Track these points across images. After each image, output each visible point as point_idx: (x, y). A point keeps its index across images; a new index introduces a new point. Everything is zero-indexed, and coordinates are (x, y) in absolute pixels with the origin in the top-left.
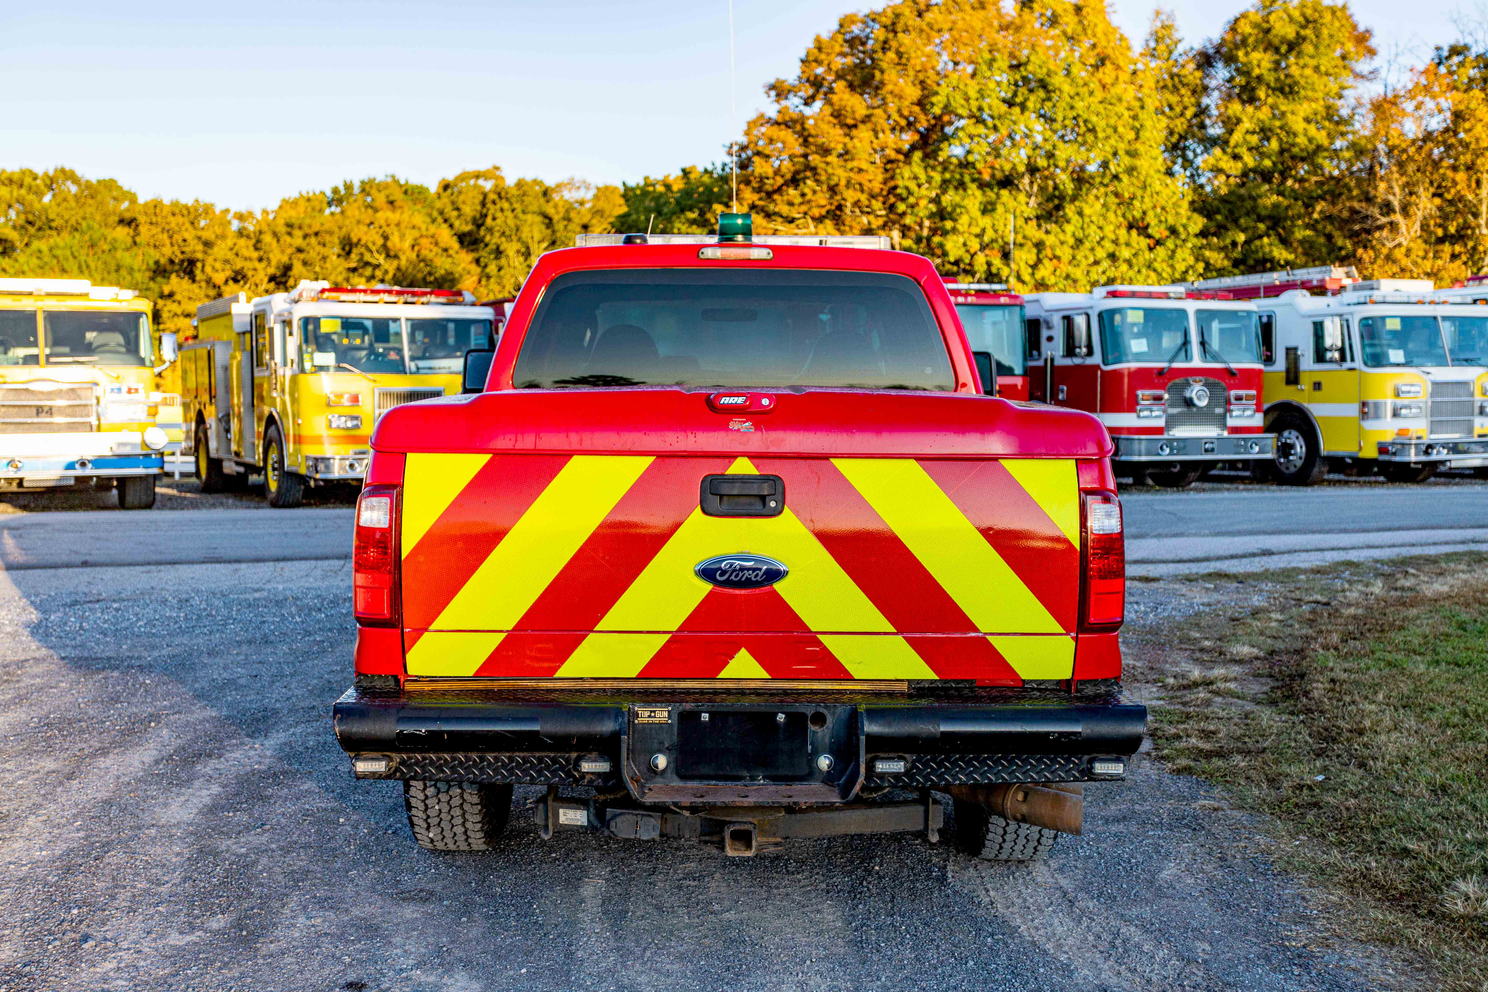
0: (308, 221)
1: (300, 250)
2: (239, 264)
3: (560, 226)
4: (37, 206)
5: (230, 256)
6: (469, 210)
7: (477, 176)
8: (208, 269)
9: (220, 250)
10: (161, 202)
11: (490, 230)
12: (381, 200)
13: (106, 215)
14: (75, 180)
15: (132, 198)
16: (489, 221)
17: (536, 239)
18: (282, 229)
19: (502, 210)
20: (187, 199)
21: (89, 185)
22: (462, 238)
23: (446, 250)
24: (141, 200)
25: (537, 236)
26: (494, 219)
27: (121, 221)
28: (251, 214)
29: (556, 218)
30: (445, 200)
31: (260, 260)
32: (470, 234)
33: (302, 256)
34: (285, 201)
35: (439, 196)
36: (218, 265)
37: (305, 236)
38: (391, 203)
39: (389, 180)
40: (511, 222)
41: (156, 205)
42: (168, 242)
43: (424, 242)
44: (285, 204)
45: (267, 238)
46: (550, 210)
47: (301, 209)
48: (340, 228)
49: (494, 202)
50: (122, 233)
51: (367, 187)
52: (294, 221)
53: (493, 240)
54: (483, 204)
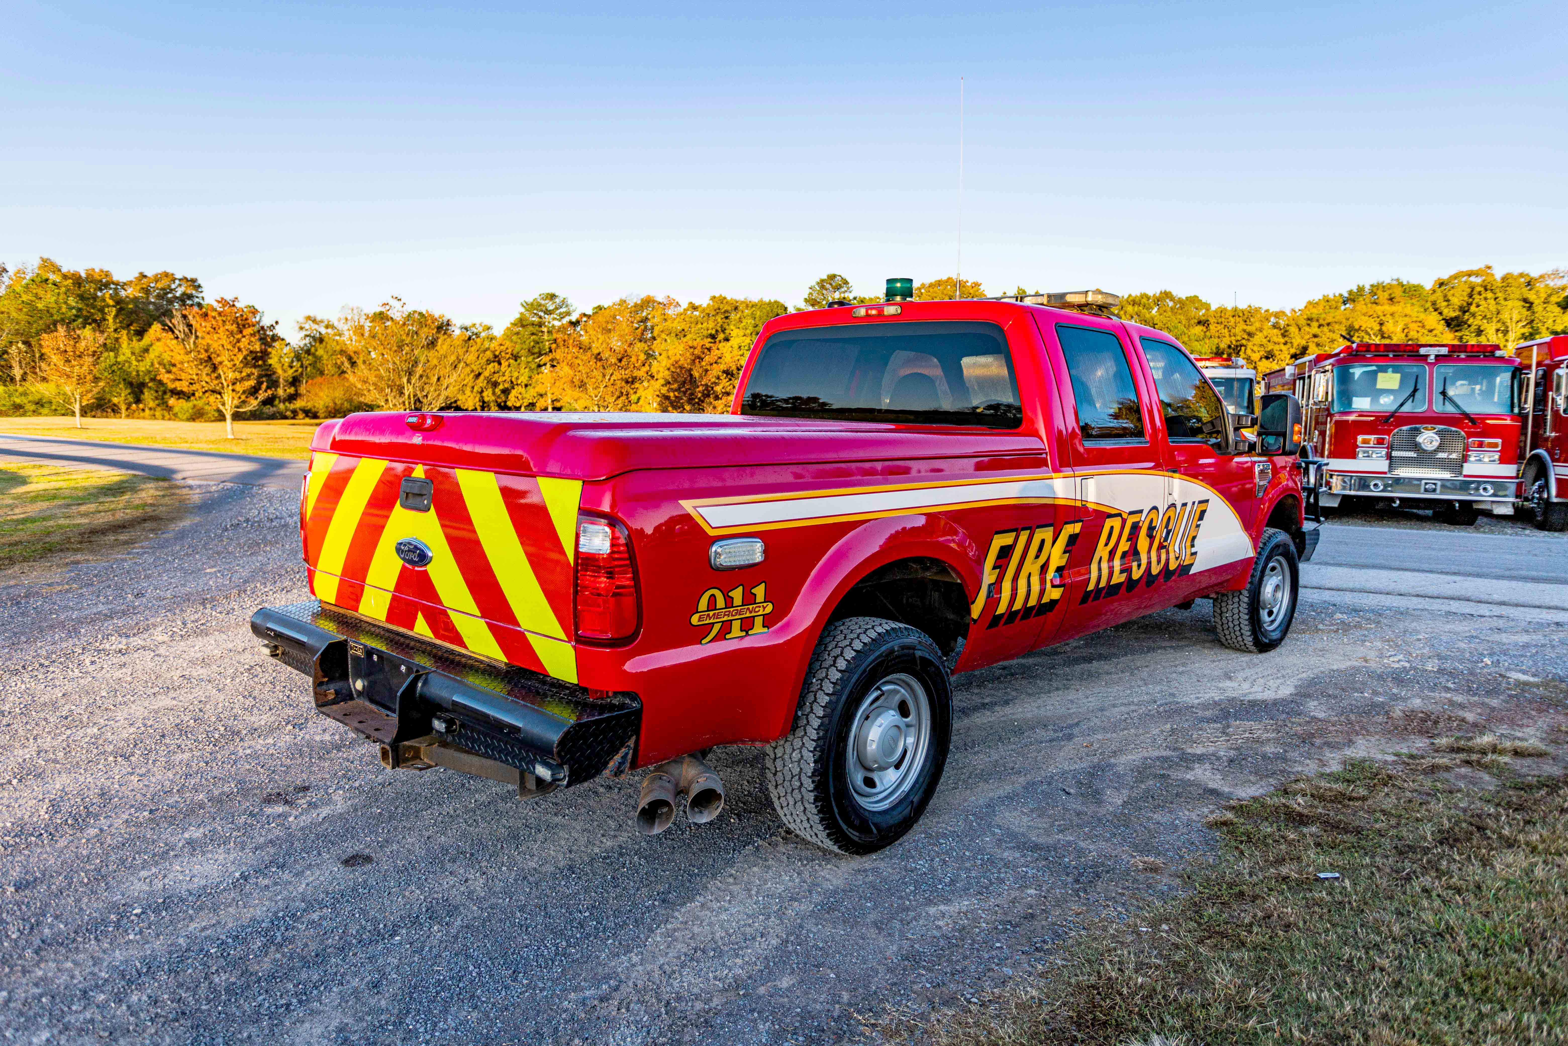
0: (1323, 316)
1: (1315, 336)
2: (1270, 347)
3: (1538, 308)
4: (1148, 316)
5: (1265, 341)
6: (1457, 300)
7: (1469, 275)
8: (1249, 352)
9: (1259, 338)
10: (1225, 309)
11: (1474, 315)
12: (1383, 296)
13: (1189, 320)
14: (1172, 299)
15: (1207, 307)
16: (1473, 308)
17: (1514, 320)
18: (1302, 322)
19: (1486, 299)
20: (1242, 306)
21: (1180, 301)
22: (1449, 323)
23: (1431, 331)
24: (1213, 307)
25: (1516, 317)
26: (1478, 306)
27: (1199, 323)
28: (1283, 313)
29: (1536, 302)
30: (1439, 294)
31: (1285, 344)
32: (1456, 318)
33: (1316, 340)
34: (1310, 303)
35: (1434, 291)
36: (1255, 348)
37: (1320, 326)
38: (1391, 299)
39: (1395, 283)
40: (1493, 307)
41: (1222, 311)
42: (1227, 334)
43: (1412, 326)
44: (1311, 304)
45: (1293, 330)
46: (1532, 297)
47: (1321, 308)
48: (1348, 319)
49: (1480, 293)
50: (1198, 330)
51: (1375, 289)
52: (1314, 316)
53: (1475, 322)
54: (1471, 296)
